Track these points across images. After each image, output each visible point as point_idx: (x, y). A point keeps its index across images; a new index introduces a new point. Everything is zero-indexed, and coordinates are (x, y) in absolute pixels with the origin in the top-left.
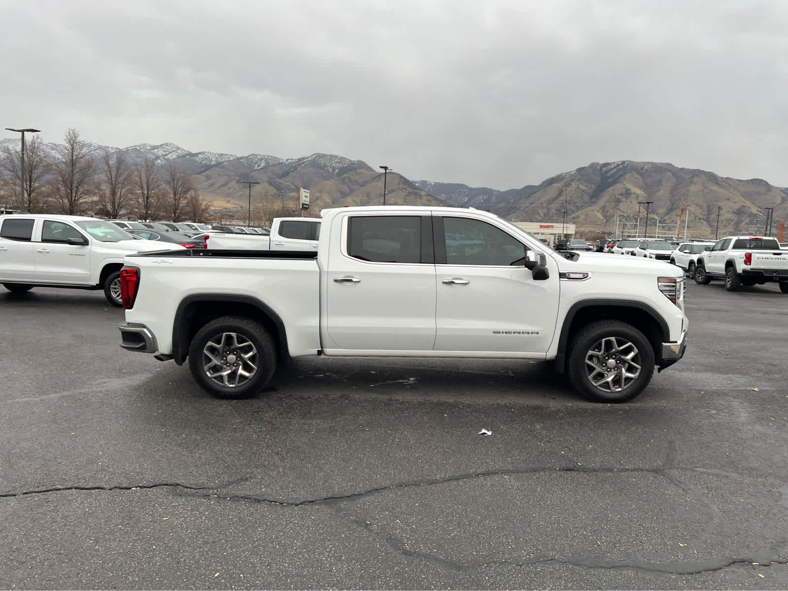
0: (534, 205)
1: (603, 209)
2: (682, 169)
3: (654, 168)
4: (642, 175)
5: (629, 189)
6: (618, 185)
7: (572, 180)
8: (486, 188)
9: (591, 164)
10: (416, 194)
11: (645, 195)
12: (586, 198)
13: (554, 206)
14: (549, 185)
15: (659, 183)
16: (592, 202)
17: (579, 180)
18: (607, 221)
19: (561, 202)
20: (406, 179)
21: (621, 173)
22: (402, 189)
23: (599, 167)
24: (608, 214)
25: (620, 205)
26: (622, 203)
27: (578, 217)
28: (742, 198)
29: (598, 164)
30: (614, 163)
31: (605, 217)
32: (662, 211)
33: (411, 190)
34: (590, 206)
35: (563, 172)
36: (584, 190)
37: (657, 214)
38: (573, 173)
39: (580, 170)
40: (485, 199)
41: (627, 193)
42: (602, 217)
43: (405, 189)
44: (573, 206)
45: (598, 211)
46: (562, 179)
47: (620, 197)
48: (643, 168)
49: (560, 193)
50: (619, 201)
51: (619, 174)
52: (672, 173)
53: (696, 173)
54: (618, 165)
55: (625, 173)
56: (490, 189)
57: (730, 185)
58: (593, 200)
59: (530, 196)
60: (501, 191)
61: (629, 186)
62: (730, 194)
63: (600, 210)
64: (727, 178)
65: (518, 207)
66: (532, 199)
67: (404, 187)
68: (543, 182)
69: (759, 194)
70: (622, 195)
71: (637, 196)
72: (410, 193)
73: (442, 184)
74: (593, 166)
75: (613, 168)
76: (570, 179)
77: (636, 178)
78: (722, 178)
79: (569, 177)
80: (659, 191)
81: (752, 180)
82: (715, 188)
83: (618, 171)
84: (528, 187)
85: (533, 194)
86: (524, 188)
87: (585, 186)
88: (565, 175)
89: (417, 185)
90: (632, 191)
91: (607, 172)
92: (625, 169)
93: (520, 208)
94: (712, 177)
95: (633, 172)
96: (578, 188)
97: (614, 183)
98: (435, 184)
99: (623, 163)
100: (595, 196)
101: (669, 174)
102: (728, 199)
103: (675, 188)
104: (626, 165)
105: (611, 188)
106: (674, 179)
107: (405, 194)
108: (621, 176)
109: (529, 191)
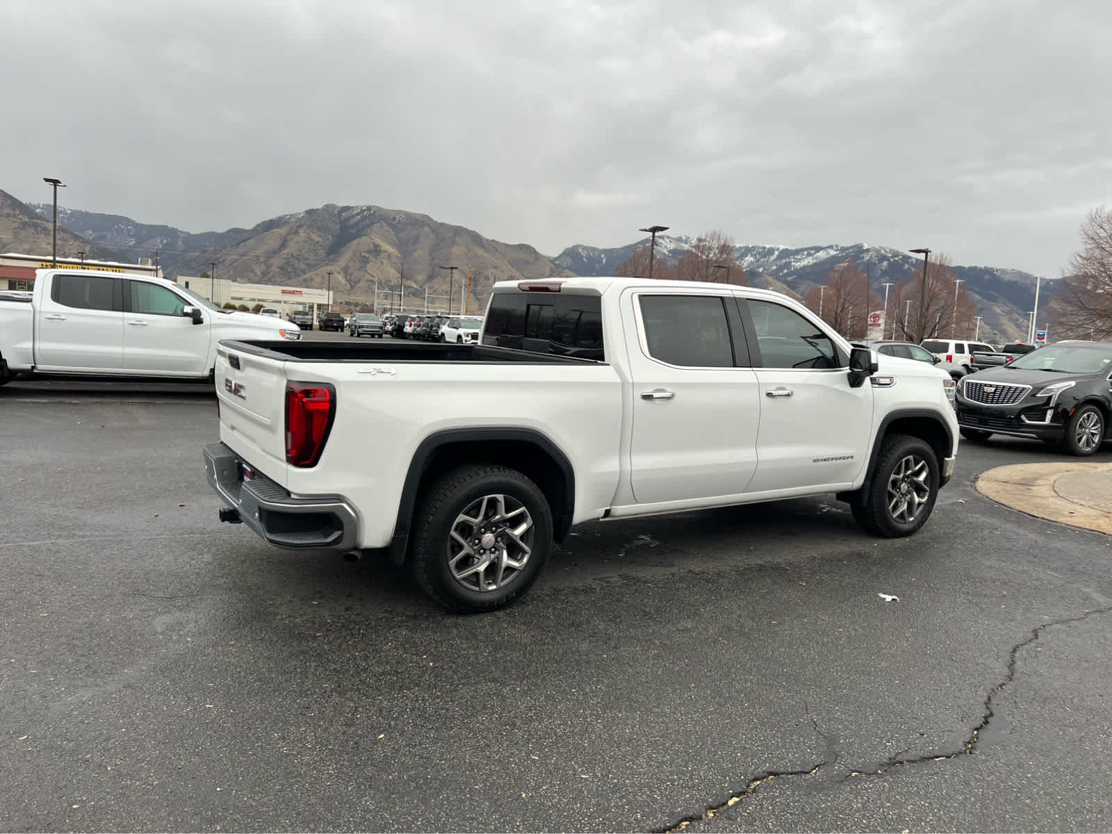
0: (246, 258)
1: (345, 270)
2: (442, 225)
3: (408, 219)
4: (393, 227)
5: (378, 246)
6: (364, 238)
7: (300, 227)
8: (166, 227)
9: (326, 206)
10: (36, 226)
11: (399, 255)
12: (322, 253)
13: (276, 262)
14: (267, 230)
15: (416, 239)
16: (330, 261)
17: (309, 227)
18: (352, 287)
19: (285, 256)
20: (16, 200)
21: (367, 222)
22: (8, 216)
23: (336, 212)
24: (353, 277)
25: (368, 266)
26: (371, 263)
27: (312, 279)
28: (510, 267)
29: (334, 207)
30: (356, 207)
31: (349, 281)
32: (420, 277)
33: (27, 219)
34: (327, 265)
35: (286, 213)
36: (318, 242)
37: (415, 282)
38: (300, 216)
39: (310, 212)
40: (166, 245)
41: (377, 251)
42: (344, 282)
43: (15, 216)
44: (304, 263)
45: (339, 273)
46: (286, 223)
47: (367, 255)
48: (394, 219)
49: (284, 244)
50: (366, 261)
51: (364, 223)
52: (430, 227)
53: (459, 231)
54: (363, 211)
55: (372, 223)
56: (173, 229)
57: (496, 250)
58: (331, 257)
59: (238, 244)
60: (192, 233)
61: (378, 241)
62: (497, 261)
63: (342, 272)
64: (493, 241)
65: (221, 260)
66: (242, 249)
67: (11, 212)
68: (258, 225)
69: (527, 263)
70: (369, 252)
71: (389, 256)
72: (24, 225)
73: (87, 214)
74: (327, 208)
75: (357, 215)
76: (297, 224)
77: (386, 231)
78: (487, 240)
79: (296, 221)
80: (415, 250)
81: (519, 245)
82: (481, 252)
83: (363, 220)
84: (236, 231)
85: (244, 241)
86: (228, 232)
87: (320, 236)
88: (289, 218)
89: (38, 211)
90: (383, 249)
91: (347, 219)
92: (372, 217)
93: (224, 261)
94: (476, 238)
95: (382, 222)
96: (310, 238)
97: (358, 235)
98: (73, 212)
99: (369, 208)
100: (334, 250)
101: (427, 229)
102: (496, 268)
103: (435, 248)
104: (372, 212)
105: (355, 242)
106: (432, 236)
107: (16, 225)
108: (367, 226)
109: (237, 237)
